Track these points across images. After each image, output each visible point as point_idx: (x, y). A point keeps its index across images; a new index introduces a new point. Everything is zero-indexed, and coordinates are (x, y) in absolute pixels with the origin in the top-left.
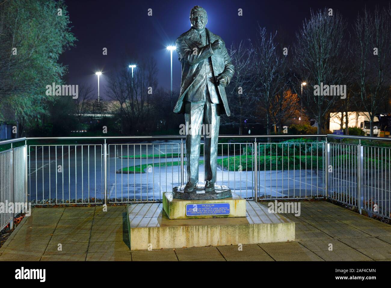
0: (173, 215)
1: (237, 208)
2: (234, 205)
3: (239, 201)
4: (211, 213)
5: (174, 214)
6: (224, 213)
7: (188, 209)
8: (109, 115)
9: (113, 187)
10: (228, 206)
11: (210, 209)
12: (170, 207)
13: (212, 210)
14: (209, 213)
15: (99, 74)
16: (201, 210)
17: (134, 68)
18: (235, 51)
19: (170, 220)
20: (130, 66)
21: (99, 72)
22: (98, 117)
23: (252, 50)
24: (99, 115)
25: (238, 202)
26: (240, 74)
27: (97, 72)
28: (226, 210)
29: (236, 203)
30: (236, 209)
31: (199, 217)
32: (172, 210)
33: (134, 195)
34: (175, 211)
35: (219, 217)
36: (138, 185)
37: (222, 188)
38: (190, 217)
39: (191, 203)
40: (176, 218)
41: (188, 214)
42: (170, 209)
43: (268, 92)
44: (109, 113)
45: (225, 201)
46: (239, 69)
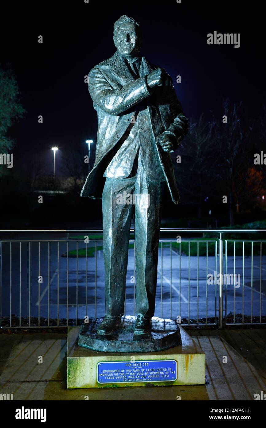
0: (74, 381)
1: (189, 369)
2: (185, 363)
3: (193, 355)
4: (143, 379)
5: (75, 379)
6: (166, 379)
7: (100, 371)
8: (62, 192)
9: (56, 274)
10: (172, 365)
11: (141, 372)
12: (69, 367)
13: (144, 372)
14: (138, 379)
15: (55, 149)
16: (125, 372)
17: (91, 144)
18: (195, 125)
19: (68, 391)
20: (87, 142)
21: (55, 147)
22: (51, 194)
23: (214, 123)
24: (52, 192)
25: (191, 357)
26: (200, 149)
27: (53, 147)
28: (169, 374)
29: (187, 361)
30: (188, 371)
31: (121, 386)
32: (72, 372)
33: (77, 284)
34: (78, 374)
35: (157, 384)
36: (83, 272)
37: (165, 326)
38: (104, 386)
39: (106, 360)
40: (79, 386)
41: (100, 380)
42: (69, 371)
43: (231, 169)
44: (62, 190)
45: (169, 357)
46: (200, 143)
